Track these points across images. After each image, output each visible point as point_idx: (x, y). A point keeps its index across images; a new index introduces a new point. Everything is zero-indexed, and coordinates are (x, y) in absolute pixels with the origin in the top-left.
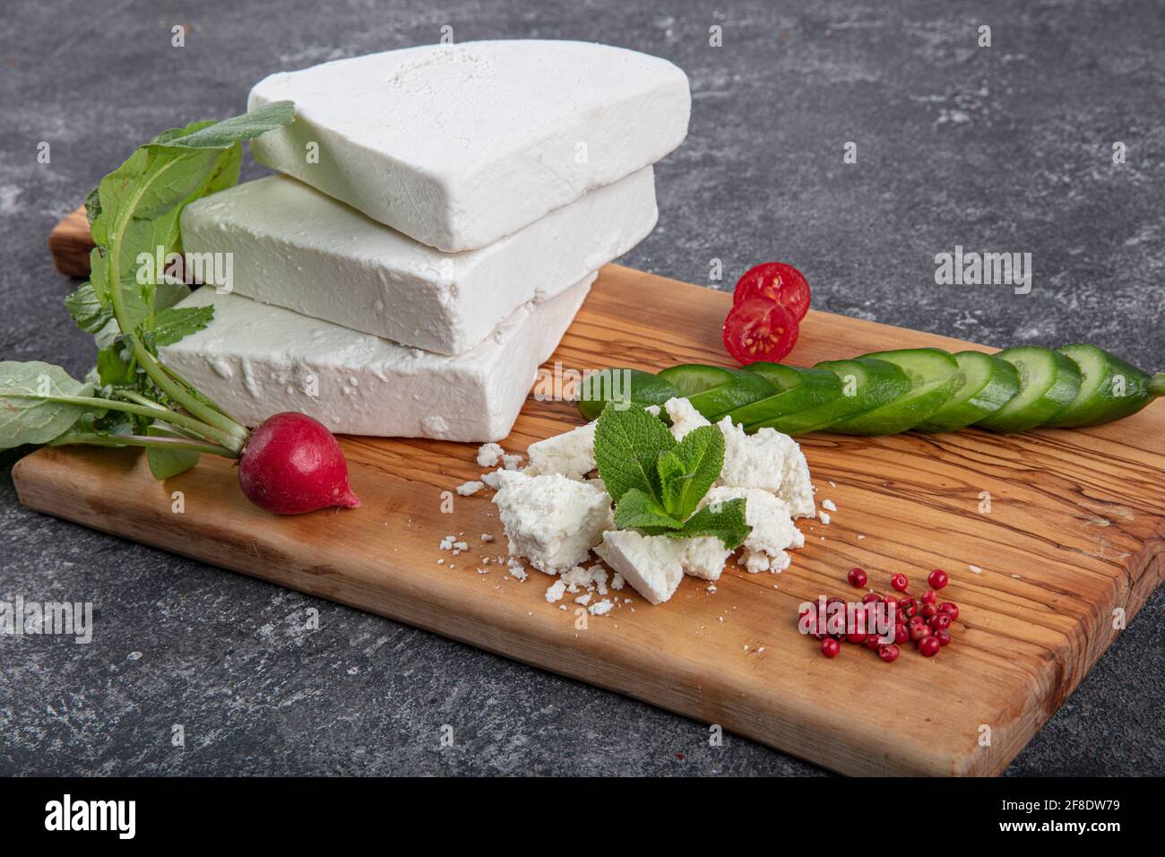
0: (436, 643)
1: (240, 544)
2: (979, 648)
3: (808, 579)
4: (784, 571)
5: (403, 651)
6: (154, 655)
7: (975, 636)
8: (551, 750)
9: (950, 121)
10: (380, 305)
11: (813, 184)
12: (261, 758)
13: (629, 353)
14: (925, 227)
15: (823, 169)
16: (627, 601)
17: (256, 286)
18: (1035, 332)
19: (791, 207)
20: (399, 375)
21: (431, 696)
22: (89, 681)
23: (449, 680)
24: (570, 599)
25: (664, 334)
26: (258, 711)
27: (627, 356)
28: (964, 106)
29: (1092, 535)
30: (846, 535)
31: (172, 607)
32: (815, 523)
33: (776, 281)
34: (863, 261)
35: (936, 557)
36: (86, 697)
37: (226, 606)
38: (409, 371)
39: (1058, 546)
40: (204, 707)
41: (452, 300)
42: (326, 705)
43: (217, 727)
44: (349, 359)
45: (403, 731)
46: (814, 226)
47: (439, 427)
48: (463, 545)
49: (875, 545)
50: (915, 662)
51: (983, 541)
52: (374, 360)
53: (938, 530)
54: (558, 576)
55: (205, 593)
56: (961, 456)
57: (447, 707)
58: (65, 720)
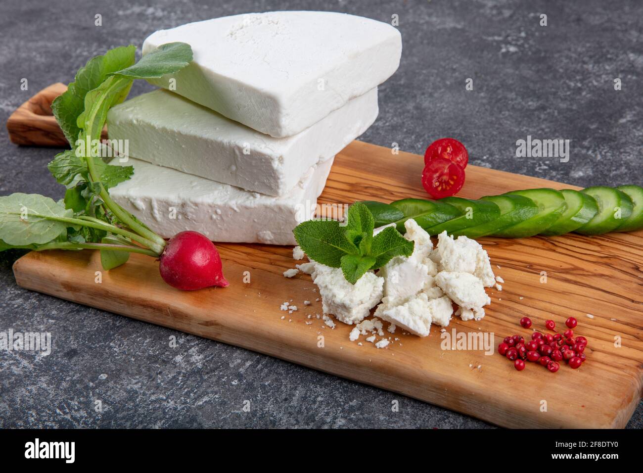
0: (280, 364)
1: (158, 309)
2: (602, 363)
3: (497, 324)
4: (482, 319)
5: (262, 369)
6: (115, 376)
7: (598, 356)
9: (508, 52)
10: (234, 168)
11: (440, 88)
13: (365, 190)
14: (507, 113)
15: (443, 79)
16: (396, 339)
17: (154, 155)
18: (581, 174)
19: (430, 102)
20: (246, 208)
21: (284, 396)
22: (79, 393)
23: (292, 386)
24: (363, 338)
25: (383, 179)
26: (183, 409)
27: (365, 192)
28: (514, 43)
30: (513, 297)
31: (119, 346)
32: (493, 290)
33: (449, 149)
34: (477, 133)
35: (566, 310)
36: (79, 403)
37: (152, 344)
38: (252, 205)
39: (633, 301)
40: (151, 407)
41: (280, 165)
42: (223, 403)
43: (161, 419)
44: (216, 198)
45: (272, 418)
46: (445, 112)
47: (268, 237)
48: (294, 308)
49: (530, 303)
50: (568, 372)
51: (590, 299)
52: (230, 199)
53: (564, 293)
54: (354, 325)
55: (138, 337)
56: (567, 249)
57: (294, 403)
58: (68, 417)
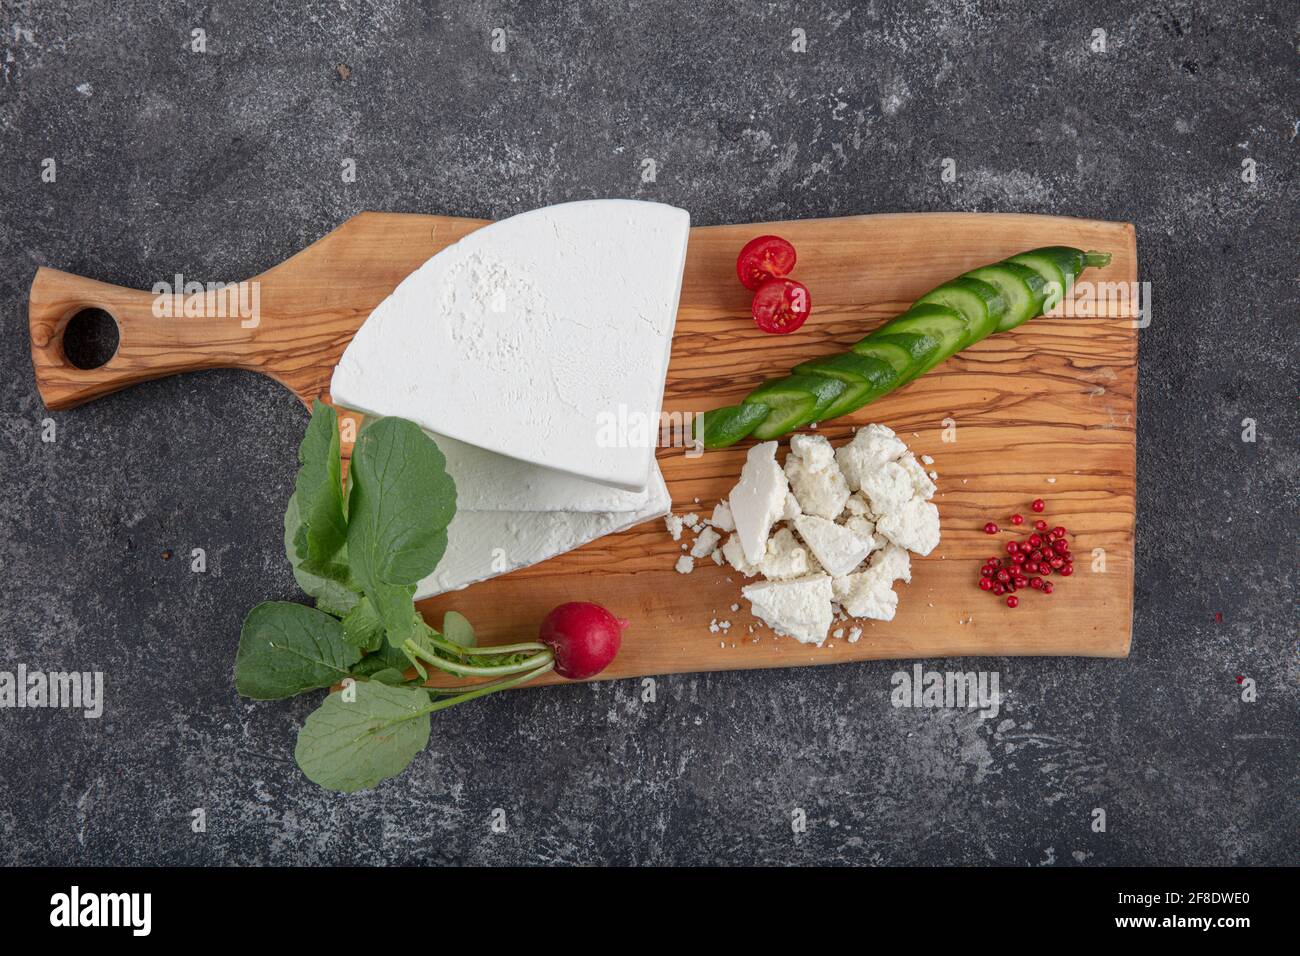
3: (957, 539)
4: (940, 541)
5: (714, 686)
7: (1081, 541)
8: (865, 719)
12: (705, 820)
21: (762, 715)
22: (544, 822)
23: (763, 696)
26: (670, 787)
29: (1100, 406)
30: (955, 483)
31: (533, 731)
35: (1021, 477)
36: (554, 835)
39: (1085, 428)
40: (635, 802)
42: (706, 758)
43: (658, 813)
45: (769, 752)
48: (726, 625)
49: (978, 484)
50: (1062, 583)
53: (1006, 448)
57: (779, 720)
58: (559, 860)
